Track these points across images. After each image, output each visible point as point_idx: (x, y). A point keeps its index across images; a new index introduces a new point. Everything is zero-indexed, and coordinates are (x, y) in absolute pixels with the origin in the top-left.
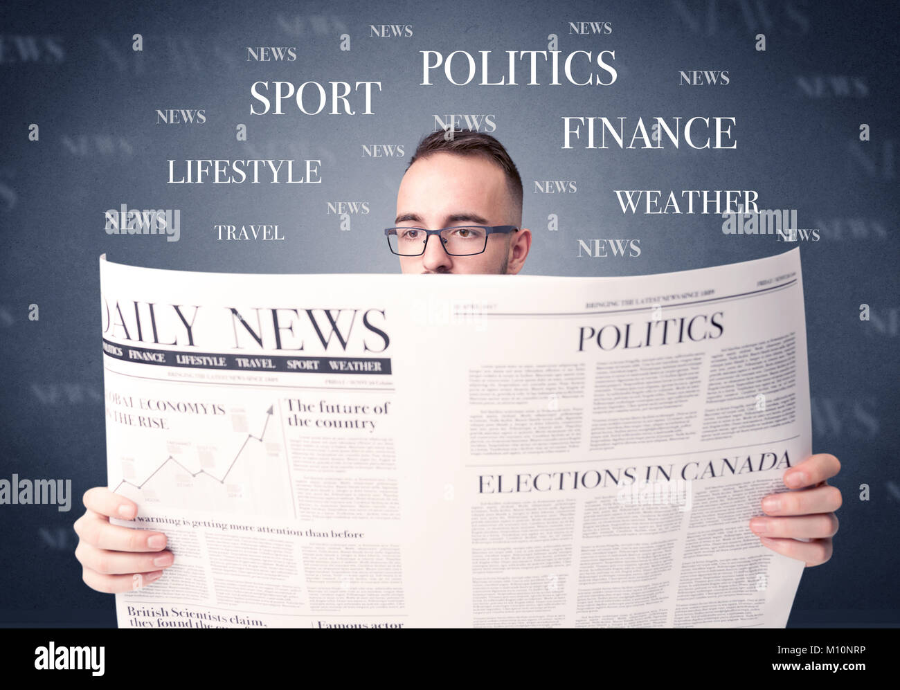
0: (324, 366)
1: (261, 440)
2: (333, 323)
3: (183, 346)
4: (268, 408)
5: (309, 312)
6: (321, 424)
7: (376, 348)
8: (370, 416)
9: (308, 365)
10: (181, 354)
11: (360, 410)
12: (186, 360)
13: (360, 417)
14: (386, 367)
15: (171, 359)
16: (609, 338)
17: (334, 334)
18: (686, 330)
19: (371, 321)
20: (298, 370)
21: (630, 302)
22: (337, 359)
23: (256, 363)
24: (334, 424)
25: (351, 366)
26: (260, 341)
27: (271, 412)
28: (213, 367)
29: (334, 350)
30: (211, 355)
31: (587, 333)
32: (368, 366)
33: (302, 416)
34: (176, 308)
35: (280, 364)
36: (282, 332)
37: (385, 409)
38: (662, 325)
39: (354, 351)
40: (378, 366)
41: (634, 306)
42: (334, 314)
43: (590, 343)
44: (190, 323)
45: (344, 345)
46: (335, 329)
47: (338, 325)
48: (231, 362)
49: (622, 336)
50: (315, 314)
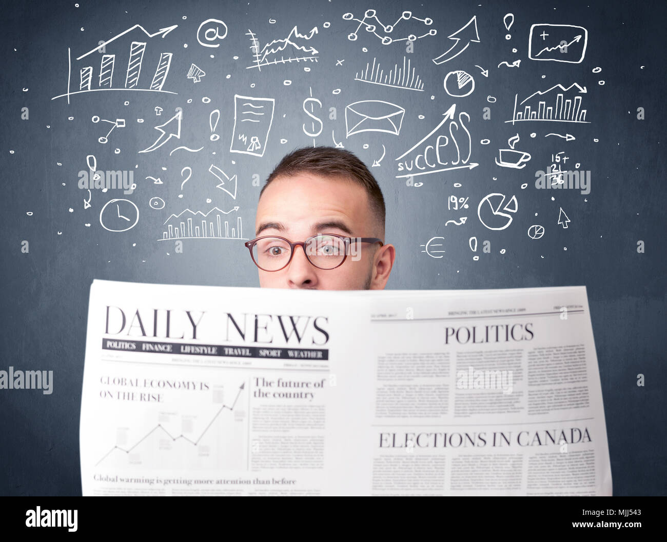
0: (284, 354)
1: (231, 409)
2: (294, 325)
3: (188, 339)
4: (240, 385)
5: (280, 318)
6: (277, 395)
7: (320, 342)
8: (312, 389)
9: (273, 353)
10: (185, 345)
11: (305, 385)
12: (188, 349)
13: (304, 390)
14: (325, 355)
15: (176, 349)
16: (463, 335)
17: (294, 333)
18: (510, 333)
19: (319, 325)
20: (267, 357)
21: (474, 312)
22: (294, 350)
23: (238, 352)
24: (286, 395)
25: (302, 354)
26: (243, 336)
27: (242, 387)
28: (208, 354)
29: (293, 343)
30: (206, 346)
31: (450, 332)
32: (313, 354)
33: (265, 389)
34: (188, 313)
35: (254, 352)
36: (259, 331)
37: (321, 384)
38: (495, 328)
39: (306, 344)
40: (320, 355)
41: (477, 315)
42: (295, 320)
43: (452, 338)
44: (196, 323)
45: (299, 339)
46: (295, 329)
47: (297, 327)
48: (220, 351)
49: (471, 335)
50: (283, 319)
